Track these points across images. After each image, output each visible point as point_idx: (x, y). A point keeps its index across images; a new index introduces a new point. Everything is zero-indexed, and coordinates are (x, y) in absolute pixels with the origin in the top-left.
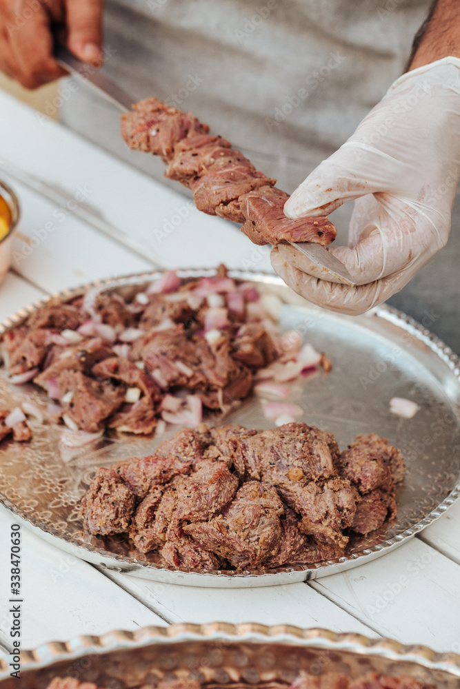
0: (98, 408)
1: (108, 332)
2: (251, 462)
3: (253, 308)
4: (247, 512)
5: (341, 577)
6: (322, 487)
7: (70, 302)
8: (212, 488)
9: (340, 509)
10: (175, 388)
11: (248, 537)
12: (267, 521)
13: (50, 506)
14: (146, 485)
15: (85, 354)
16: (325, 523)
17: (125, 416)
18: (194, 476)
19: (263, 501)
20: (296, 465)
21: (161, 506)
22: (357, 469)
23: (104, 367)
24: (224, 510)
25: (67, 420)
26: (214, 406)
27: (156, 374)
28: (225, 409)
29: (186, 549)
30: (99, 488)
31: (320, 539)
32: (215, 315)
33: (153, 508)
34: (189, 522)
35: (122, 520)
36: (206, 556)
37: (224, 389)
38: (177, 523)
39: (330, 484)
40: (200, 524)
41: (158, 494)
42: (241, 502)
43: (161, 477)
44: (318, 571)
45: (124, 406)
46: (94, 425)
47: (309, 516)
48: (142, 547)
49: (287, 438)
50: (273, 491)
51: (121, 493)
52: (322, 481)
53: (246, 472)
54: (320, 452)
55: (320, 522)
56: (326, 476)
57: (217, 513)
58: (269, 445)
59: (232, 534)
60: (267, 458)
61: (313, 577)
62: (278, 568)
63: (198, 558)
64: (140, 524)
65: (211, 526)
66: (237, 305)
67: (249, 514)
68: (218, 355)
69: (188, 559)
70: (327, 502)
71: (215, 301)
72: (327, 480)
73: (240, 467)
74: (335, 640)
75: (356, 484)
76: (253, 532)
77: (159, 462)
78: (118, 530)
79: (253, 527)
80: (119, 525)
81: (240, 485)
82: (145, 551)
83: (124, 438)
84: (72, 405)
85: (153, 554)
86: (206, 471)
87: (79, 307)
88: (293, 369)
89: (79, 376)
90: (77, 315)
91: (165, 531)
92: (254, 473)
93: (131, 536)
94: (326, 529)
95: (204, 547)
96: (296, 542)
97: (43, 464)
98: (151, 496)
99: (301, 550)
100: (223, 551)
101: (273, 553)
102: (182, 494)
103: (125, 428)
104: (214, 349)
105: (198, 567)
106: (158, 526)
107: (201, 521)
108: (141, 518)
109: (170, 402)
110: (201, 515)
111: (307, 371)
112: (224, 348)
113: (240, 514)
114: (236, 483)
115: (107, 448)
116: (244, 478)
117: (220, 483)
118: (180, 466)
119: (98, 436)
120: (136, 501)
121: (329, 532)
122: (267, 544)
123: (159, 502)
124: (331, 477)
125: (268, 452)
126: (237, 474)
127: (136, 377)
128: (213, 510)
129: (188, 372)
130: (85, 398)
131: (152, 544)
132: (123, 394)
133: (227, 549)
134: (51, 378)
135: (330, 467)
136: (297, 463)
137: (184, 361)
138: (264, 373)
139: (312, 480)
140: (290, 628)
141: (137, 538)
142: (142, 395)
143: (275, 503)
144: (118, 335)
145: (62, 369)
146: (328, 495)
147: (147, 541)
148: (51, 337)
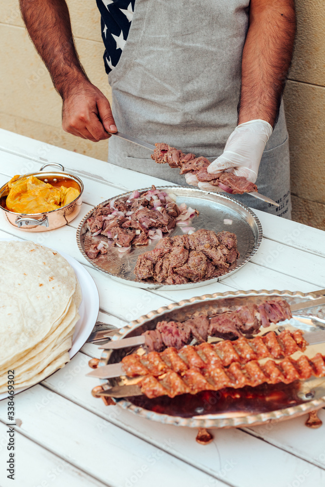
0: (128, 238)
1: (122, 214)
2: (191, 244)
3: (167, 198)
4: (195, 260)
5: (229, 278)
6: (217, 249)
7: (105, 206)
8: (181, 255)
9: (224, 255)
10: (151, 227)
11: (197, 269)
12: (203, 262)
13: (122, 273)
14: (156, 259)
15: (119, 220)
16: (221, 260)
17: (137, 239)
18: (172, 253)
19: (199, 256)
20: (207, 243)
21: (164, 265)
22: (225, 241)
23: (126, 224)
24: (187, 261)
25: (118, 244)
26: (166, 231)
27: (144, 224)
28: (169, 231)
29: (176, 277)
30: (141, 262)
31: (220, 266)
32: (156, 202)
33: (161, 266)
34: (175, 268)
35: (151, 272)
36: (183, 279)
37: (167, 225)
38: (171, 269)
39: (219, 247)
40: (180, 268)
41: (161, 261)
42: (191, 258)
43: (160, 255)
44: (223, 276)
45: (136, 236)
46: (128, 244)
47: (215, 259)
48: (160, 280)
49: (201, 235)
50: (201, 252)
51: (149, 263)
52: (216, 247)
53: (190, 248)
54: (213, 237)
55: (219, 260)
56: (217, 245)
57: (185, 263)
58: (196, 237)
59: (192, 269)
60: (196, 242)
61: (220, 280)
62: (210, 278)
63: (181, 280)
64: (157, 272)
65: (184, 267)
66: (162, 198)
67: (197, 261)
68: (163, 214)
69: (177, 281)
70: (220, 253)
71: (155, 197)
72: (217, 246)
73: (188, 247)
74: (246, 294)
75: (227, 246)
76: (199, 267)
77: (159, 250)
78: (150, 276)
79: (199, 265)
80: (151, 274)
81: (189, 253)
82: (161, 281)
83: (138, 247)
84: (118, 239)
85: (164, 282)
86: (176, 250)
87: (109, 207)
88: (188, 215)
89: (118, 228)
90: (109, 209)
91: (167, 273)
92: (193, 248)
93: (155, 277)
94: (222, 262)
95: (182, 276)
96: (212, 269)
97: (114, 260)
98: (159, 262)
99: (214, 272)
100: (189, 276)
101: (206, 273)
102: (171, 259)
103: (138, 244)
104: (161, 212)
105: (182, 282)
106: (164, 272)
107: (180, 267)
108: (158, 270)
109: (151, 232)
110: (180, 265)
111: (192, 215)
112: (164, 211)
113: (193, 262)
114: (188, 252)
115: (134, 251)
116: (190, 250)
117: (183, 253)
118: (166, 250)
119: (129, 248)
120: (154, 265)
121: (223, 263)
122: (204, 270)
123: (162, 264)
124: (219, 245)
125: (196, 240)
126: (187, 249)
127: (138, 225)
128: (183, 262)
129: (155, 221)
130: (123, 236)
131: (163, 278)
132: (134, 232)
133: (191, 275)
134: (108, 231)
135: (218, 242)
136: (207, 242)
137: (152, 218)
138: (178, 219)
139: (213, 247)
140: (230, 292)
141: (157, 277)
142: (141, 232)
143: (203, 256)
144: (125, 214)
145: (112, 227)
146: (219, 251)
147: (161, 278)
148: (104, 218)
